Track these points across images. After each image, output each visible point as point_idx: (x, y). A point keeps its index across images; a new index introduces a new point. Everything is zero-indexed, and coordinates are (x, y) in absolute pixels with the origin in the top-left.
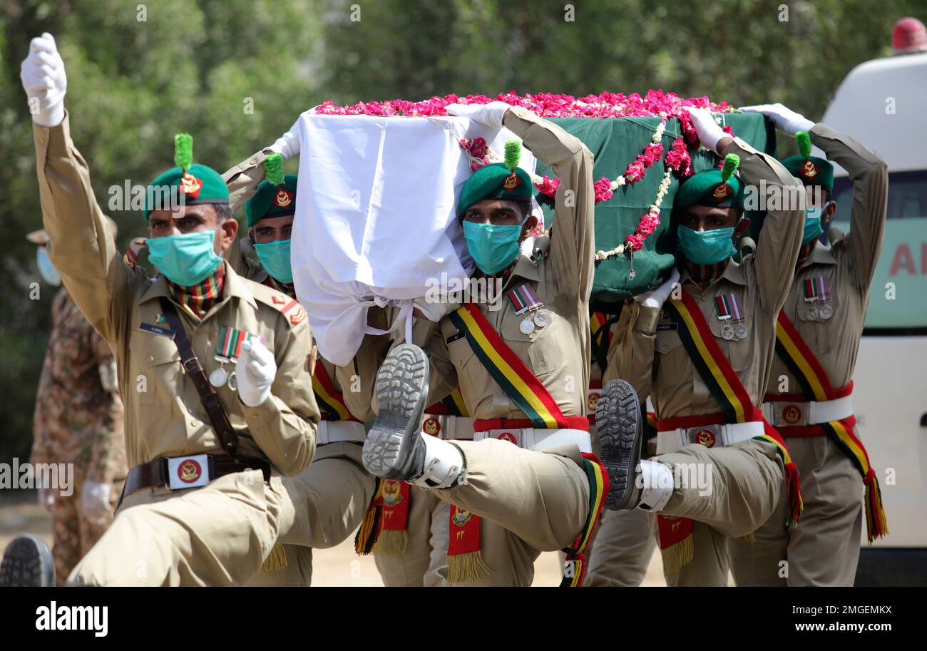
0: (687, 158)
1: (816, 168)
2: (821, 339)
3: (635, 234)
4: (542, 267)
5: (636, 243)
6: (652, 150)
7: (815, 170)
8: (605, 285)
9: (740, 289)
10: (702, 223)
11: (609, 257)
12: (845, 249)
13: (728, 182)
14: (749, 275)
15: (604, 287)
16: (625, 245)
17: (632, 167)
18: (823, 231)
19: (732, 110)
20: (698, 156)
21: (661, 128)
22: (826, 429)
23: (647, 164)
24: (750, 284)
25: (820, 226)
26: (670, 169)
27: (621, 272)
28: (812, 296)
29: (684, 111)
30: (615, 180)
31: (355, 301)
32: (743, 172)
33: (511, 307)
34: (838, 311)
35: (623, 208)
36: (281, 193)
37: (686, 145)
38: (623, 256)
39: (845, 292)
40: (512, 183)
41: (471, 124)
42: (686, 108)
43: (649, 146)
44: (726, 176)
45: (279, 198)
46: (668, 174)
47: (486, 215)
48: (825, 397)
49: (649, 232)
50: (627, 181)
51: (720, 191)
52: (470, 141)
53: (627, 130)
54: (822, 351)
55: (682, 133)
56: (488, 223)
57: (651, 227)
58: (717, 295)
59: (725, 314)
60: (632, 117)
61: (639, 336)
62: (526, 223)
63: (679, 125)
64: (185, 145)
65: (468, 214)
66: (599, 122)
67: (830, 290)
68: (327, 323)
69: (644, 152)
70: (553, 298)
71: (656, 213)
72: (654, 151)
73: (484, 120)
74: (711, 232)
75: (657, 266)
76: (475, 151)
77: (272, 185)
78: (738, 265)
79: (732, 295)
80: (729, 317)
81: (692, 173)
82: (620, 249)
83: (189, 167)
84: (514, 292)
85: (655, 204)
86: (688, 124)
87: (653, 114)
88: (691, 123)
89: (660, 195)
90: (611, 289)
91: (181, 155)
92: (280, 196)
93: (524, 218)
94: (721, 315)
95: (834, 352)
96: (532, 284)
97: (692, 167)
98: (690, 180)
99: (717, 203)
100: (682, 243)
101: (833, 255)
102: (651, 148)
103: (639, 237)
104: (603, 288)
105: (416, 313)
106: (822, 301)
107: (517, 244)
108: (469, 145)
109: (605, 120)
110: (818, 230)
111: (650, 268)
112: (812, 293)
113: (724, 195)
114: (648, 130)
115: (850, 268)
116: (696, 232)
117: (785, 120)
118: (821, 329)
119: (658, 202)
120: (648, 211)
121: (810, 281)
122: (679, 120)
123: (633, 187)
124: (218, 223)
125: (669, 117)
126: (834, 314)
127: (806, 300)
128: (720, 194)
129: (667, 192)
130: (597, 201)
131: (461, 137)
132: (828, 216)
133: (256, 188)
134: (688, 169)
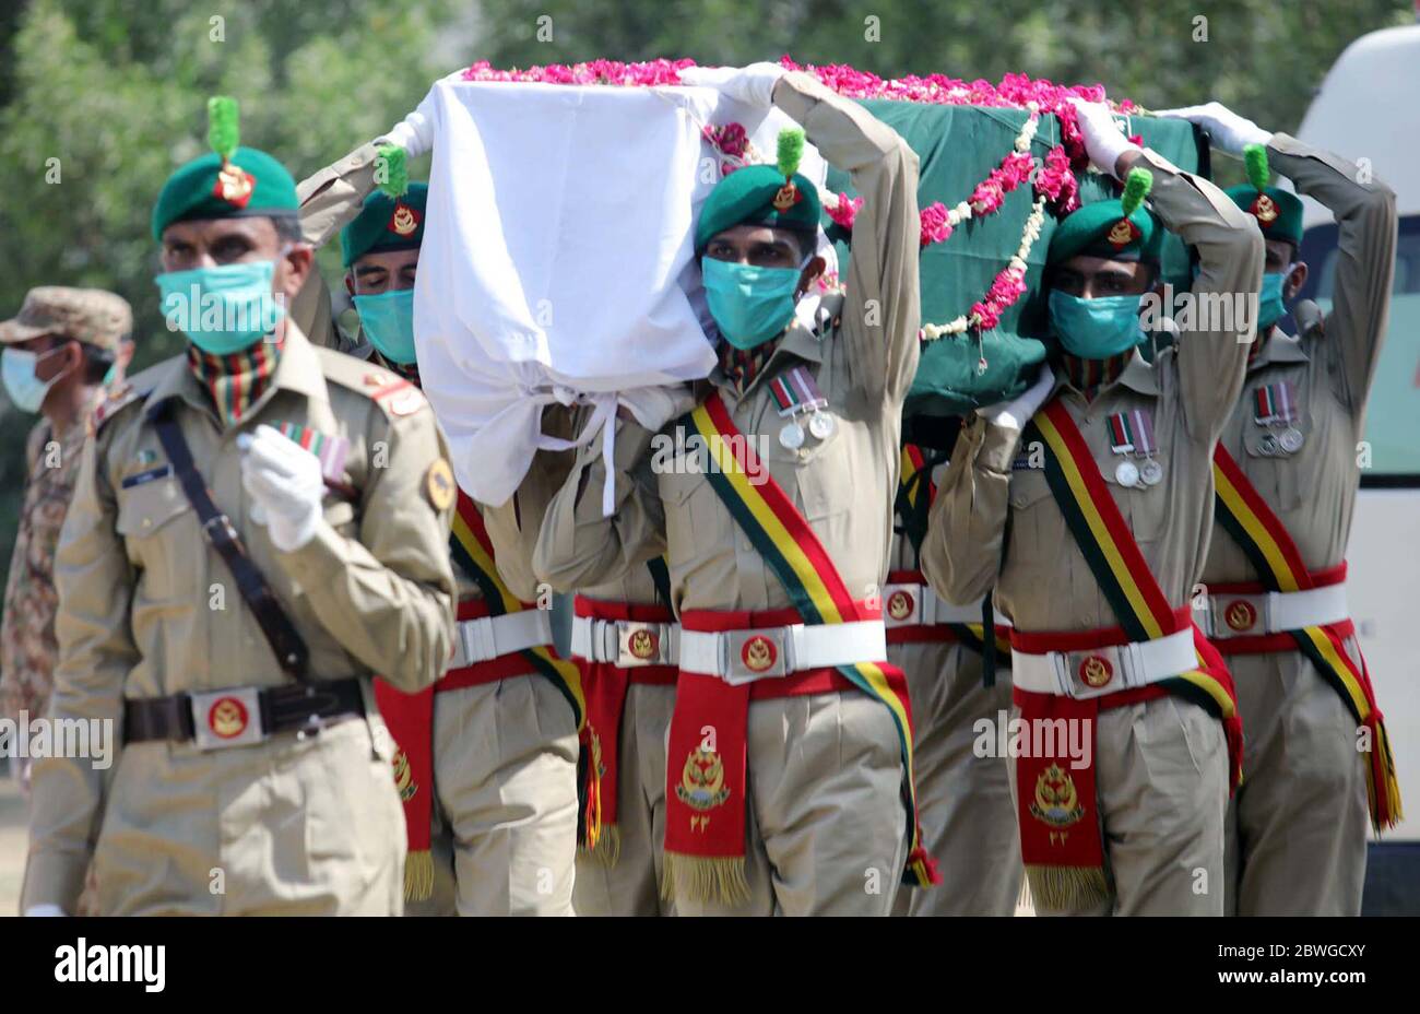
0: (1070, 182)
1: (1276, 207)
2: (1285, 487)
3: (985, 302)
4: (829, 343)
5: (987, 317)
6: (1015, 164)
7: (1275, 211)
8: (935, 384)
9: (1148, 401)
10: (1089, 285)
11: (942, 336)
12: (1323, 336)
13: (1133, 217)
14: (1167, 380)
15: (934, 387)
16: (969, 319)
17: (983, 190)
18: (1284, 311)
19: (1142, 111)
20: (1086, 180)
21: (1030, 129)
22: (1298, 642)
23: (1007, 186)
24: (1167, 395)
25: (1280, 303)
26: (1043, 199)
27: (961, 364)
28: (1267, 415)
29: (1067, 103)
30: (954, 208)
31: (521, 394)
32: (1156, 203)
33: (773, 404)
34: (1312, 437)
35: (966, 258)
36: (401, 211)
37: (1069, 159)
38: (965, 337)
39: (1324, 410)
40: (788, 199)
41: (720, 100)
42: (1070, 100)
43: (1011, 157)
44: (1129, 207)
45: (397, 220)
46: (1040, 207)
47: (742, 251)
48: (1295, 585)
49: (1008, 301)
50: (974, 212)
51: (1119, 232)
52: (719, 129)
53: (975, 126)
54: (1285, 506)
55: (1062, 141)
56: (745, 263)
57: (1012, 294)
58: (1112, 413)
59: (1124, 443)
60: (981, 106)
61: (985, 475)
62: (807, 268)
63: (1058, 126)
64: (225, 117)
65: (712, 247)
66: (930, 110)
67: (1297, 403)
68: (473, 431)
69: (1001, 167)
70: (842, 394)
71: (1020, 270)
72: (1020, 166)
73: (742, 94)
74: (1102, 301)
75: (1018, 359)
76: (728, 146)
77: (387, 197)
78: (1149, 365)
79: (1137, 414)
80: (1130, 447)
81: (1078, 205)
82: (961, 324)
83: (232, 153)
84: (780, 380)
85: (1018, 255)
86: (1073, 125)
87: (1016, 105)
88: (1076, 124)
89: (1027, 241)
90: (944, 392)
91: (220, 132)
92: (399, 216)
93: (804, 258)
94: (1117, 444)
95: (1307, 507)
96: (810, 366)
97: (1077, 197)
98: (1073, 216)
99: (1115, 252)
100: (1055, 320)
101: (1302, 348)
102: (1014, 161)
103: (992, 308)
104: (931, 389)
105: (622, 413)
106: (1285, 422)
107: (792, 300)
108: (718, 134)
109: (940, 106)
110: (1278, 310)
111: (1008, 361)
112: (1267, 410)
113: (1127, 238)
114: (1009, 130)
115: (1332, 369)
116: (1079, 300)
117: (1225, 127)
118: (1284, 467)
119: (1024, 252)
120: (1006, 265)
121: (1264, 390)
122: (1058, 119)
123: (982, 223)
124: (279, 249)
125: (1041, 112)
126: (1304, 443)
127: (1258, 421)
128: (1120, 237)
129: (1037, 237)
130: (925, 241)
131: (704, 123)
132: (1293, 287)
133: (361, 204)
134: (1071, 200)
